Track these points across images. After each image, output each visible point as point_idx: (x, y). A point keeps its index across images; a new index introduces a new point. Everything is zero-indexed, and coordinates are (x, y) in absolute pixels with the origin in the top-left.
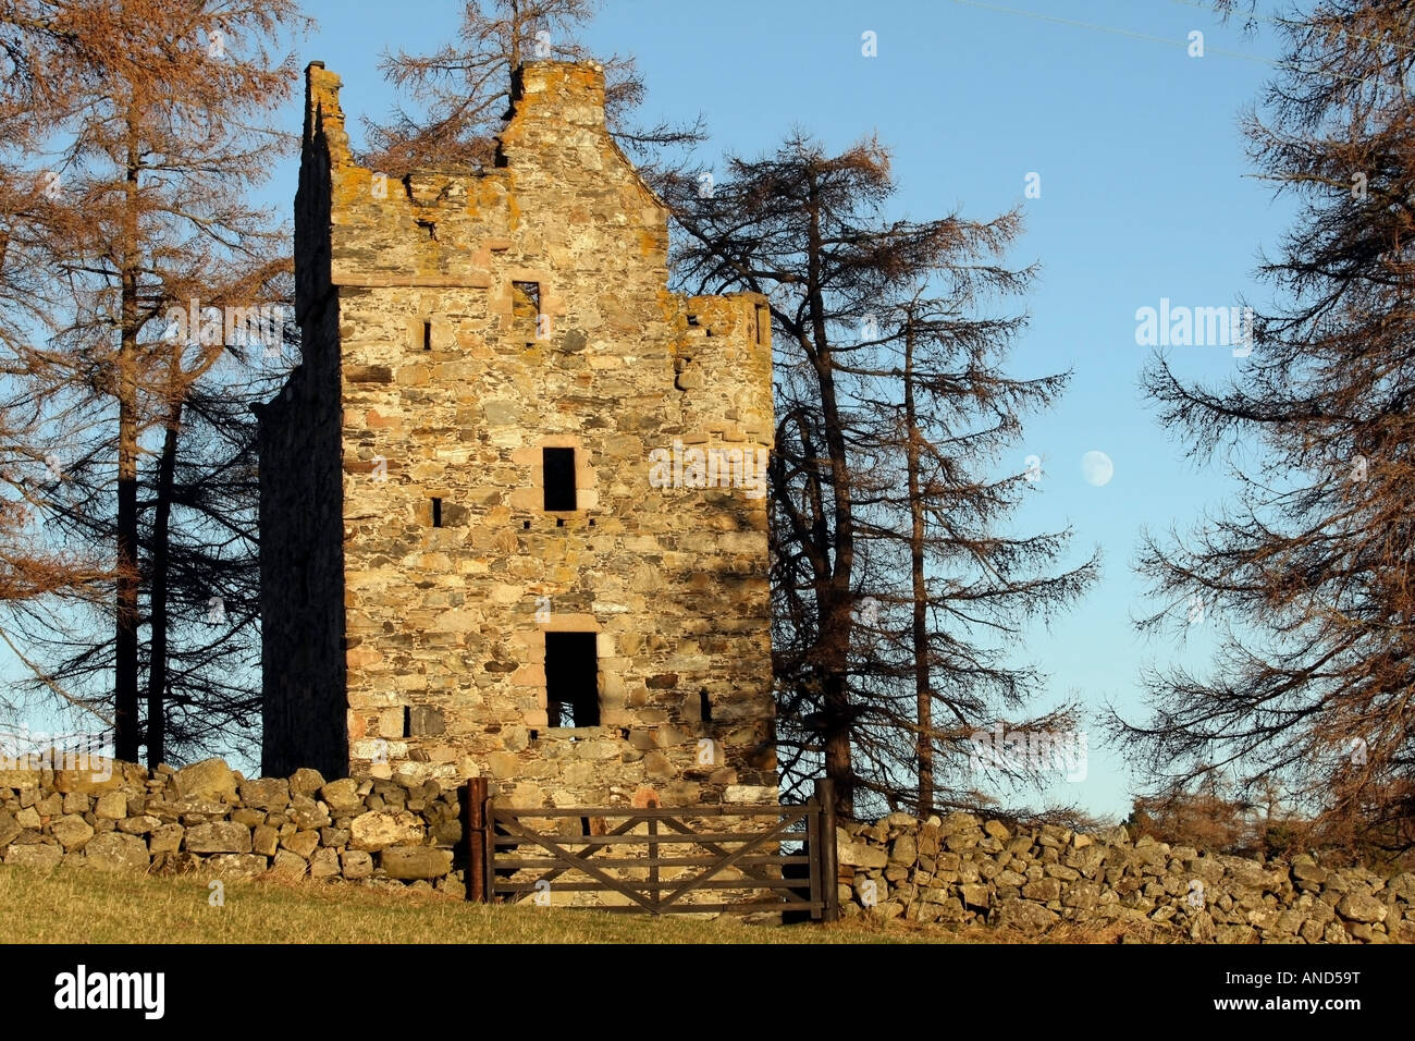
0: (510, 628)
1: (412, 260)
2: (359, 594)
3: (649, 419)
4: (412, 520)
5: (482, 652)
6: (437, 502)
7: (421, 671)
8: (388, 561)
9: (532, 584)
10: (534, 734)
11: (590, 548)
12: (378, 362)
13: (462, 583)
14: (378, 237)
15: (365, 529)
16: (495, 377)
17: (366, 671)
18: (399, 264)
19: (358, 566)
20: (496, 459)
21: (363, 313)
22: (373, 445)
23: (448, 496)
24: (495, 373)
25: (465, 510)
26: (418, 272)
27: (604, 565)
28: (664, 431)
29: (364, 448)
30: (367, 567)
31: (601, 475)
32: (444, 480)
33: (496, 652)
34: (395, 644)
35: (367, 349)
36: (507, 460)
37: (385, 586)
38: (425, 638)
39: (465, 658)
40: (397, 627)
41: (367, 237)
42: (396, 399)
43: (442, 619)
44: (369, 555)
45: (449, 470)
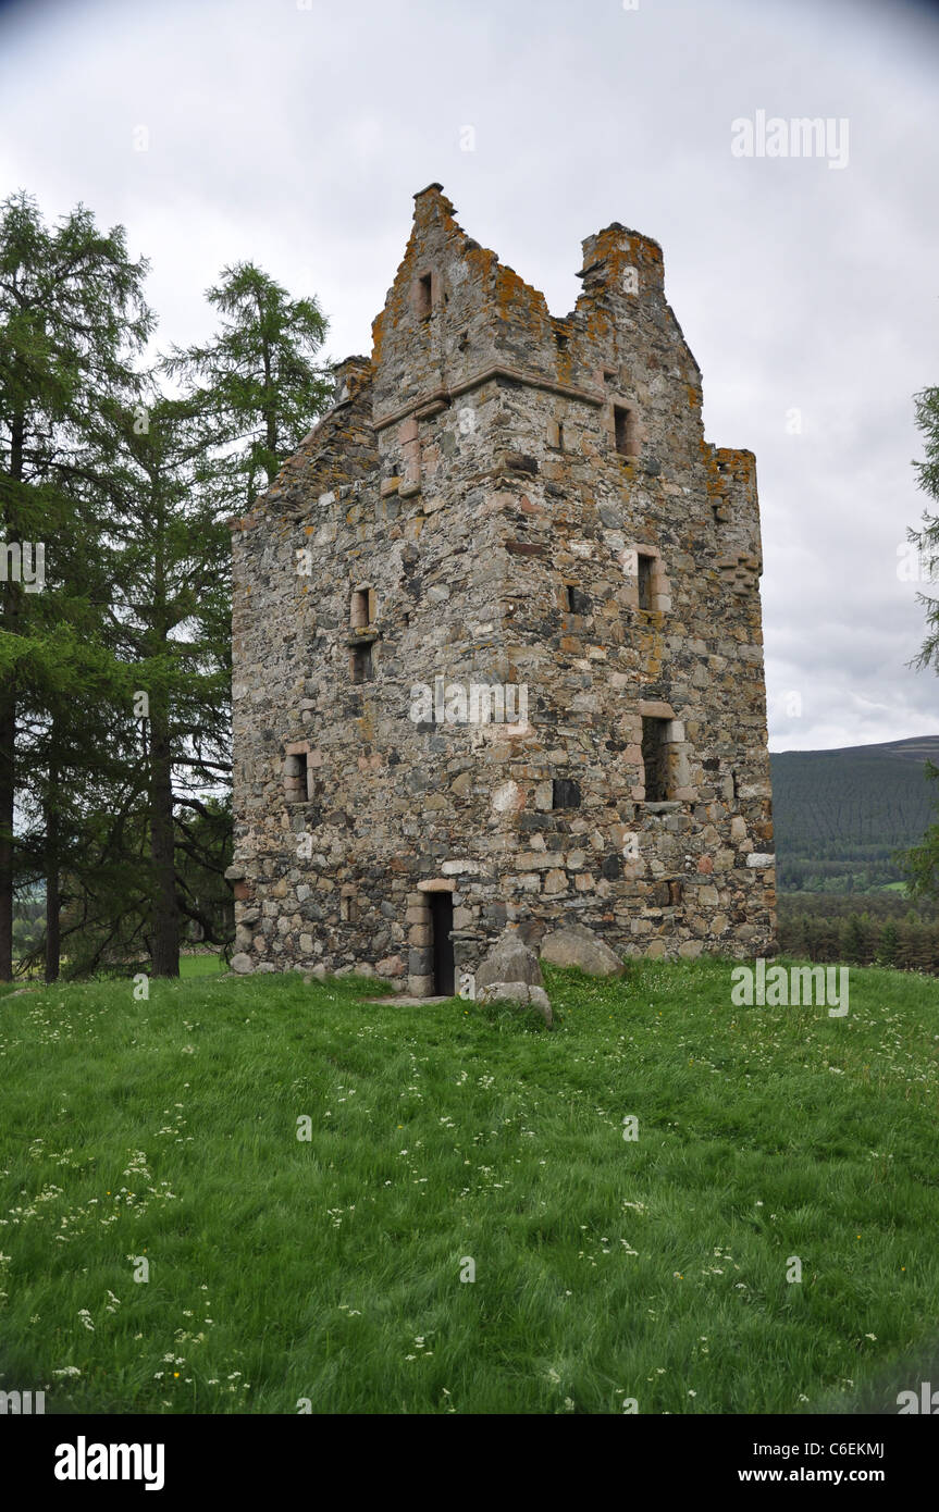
0: (621, 710)
1: (553, 366)
2: (520, 669)
3: (698, 542)
4: (555, 603)
5: (604, 731)
6: (570, 589)
7: (564, 747)
8: (539, 640)
9: (634, 673)
10: (638, 807)
11: (668, 646)
12: (528, 453)
13: (589, 667)
14: (529, 338)
15: (522, 607)
16: (607, 486)
17: (526, 745)
18: (544, 367)
19: (518, 642)
20: (608, 558)
21: (516, 405)
22: (526, 530)
23: (579, 585)
24: (607, 482)
25: (591, 600)
26: (557, 379)
27: (676, 662)
28: (707, 554)
29: (519, 531)
30: (524, 644)
31: (672, 584)
32: (576, 570)
33: (613, 734)
34: (545, 720)
35: (520, 439)
36: (616, 560)
37: (537, 663)
38: (568, 716)
39: (593, 736)
40: (547, 703)
41: (521, 335)
42: (541, 490)
43: (576, 699)
44: (525, 633)
45: (578, 562)
